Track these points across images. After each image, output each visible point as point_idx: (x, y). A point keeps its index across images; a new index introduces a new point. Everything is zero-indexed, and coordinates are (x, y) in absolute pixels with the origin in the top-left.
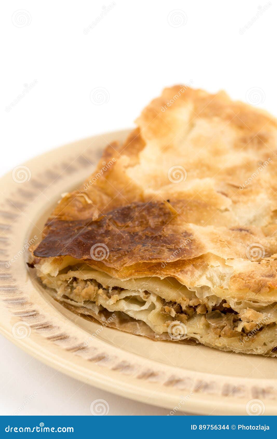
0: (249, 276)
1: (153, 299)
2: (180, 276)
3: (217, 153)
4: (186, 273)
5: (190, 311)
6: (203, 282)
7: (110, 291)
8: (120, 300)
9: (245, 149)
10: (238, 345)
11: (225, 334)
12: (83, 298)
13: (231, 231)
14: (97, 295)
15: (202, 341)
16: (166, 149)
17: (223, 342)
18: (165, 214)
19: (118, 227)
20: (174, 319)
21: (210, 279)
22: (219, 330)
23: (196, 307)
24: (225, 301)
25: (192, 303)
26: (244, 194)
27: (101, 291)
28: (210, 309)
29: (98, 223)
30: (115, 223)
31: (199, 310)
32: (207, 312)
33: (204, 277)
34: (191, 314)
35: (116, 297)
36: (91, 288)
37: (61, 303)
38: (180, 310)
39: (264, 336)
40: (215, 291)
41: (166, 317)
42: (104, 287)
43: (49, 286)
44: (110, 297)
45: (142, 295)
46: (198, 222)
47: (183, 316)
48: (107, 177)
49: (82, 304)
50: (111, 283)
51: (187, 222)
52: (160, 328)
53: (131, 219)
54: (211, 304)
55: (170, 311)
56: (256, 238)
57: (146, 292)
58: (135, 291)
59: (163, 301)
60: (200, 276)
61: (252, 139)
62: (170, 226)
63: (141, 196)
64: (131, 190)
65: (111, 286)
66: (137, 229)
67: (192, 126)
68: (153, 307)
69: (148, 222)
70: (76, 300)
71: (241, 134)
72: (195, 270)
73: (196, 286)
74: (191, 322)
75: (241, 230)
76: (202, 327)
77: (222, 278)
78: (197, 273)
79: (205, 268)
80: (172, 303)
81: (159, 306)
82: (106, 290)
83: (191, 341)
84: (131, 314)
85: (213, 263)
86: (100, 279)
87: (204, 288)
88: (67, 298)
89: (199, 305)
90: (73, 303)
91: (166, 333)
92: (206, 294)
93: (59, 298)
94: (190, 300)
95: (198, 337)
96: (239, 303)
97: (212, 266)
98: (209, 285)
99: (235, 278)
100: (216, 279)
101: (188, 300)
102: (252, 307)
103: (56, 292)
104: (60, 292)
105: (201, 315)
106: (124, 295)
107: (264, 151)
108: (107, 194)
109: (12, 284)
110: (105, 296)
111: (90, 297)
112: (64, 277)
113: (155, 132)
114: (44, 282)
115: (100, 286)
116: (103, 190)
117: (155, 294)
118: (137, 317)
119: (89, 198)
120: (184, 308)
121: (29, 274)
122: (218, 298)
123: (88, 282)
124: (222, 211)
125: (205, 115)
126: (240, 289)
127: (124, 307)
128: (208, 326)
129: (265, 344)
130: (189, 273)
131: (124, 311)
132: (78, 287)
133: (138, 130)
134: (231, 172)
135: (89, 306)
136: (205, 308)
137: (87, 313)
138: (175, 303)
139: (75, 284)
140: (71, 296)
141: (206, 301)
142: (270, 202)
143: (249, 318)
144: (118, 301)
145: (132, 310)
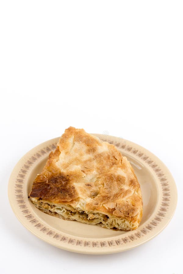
0: (91, 205)
1: (64, 209)
2: (72, 205)
3: (81, 155)
6: (78, 206)
7: (52, 206)
9: (89, 154)
10: (87, 222)
12: (44, 208)
13: (86, 186)
15: (78, 221)
16: (66, 153)
17: (84, 221)
18: (67, 180)
19: (54, 185)
20: (70, 215)
21: (80, 205)
22: (83, 218)
24: (84, 211)
26: (89, 171)
27: (49, 207)
29: (48, 185)
31: (77, 213)
33: (78, 204)
34: (75, 214)
36: (47, 206)
37: (38, 208)
39: (95, 221)
40: (82, 208)
43: (35, 204)
44: (52, 208)
45: (61, 208)
46: (76, 182)
47: (73, 214)
50: (52, 204)
51: (73, 182)
52: (66, 217)
54: (80, 212)
55: (69, 213)
56: (92, 188)
58: (59, 207)
60: (77, 204)
61: (91, 150)
62: (68, 185)
63: (60, 172)
64: (57, 170)
66: (59, 186)
67: (74, 144)
68: (64, 211)
71: (88, 148)
73: (76, 207)
74: (75, 216)
75: (88, 185)
77: (83, 204)
78: (76, 203)
79: (79, 201)
80: (69, 211)
81: (66, 211)
83: (75, 220)
84: (58, 213)
85: (81, 200)
86: (49, 203)
87: (78, 208)
90: (42, 209)
91: (68, 218)
94: (75, 210)
95: (77, 219)
96: (88, 212)
98: (80, 207)
99: (87, 205)
102: (92, 213)
104: (38, 206)
106: (56, 208)
107: (95, 154)
109: (24, 204)
111: (46, 208)
112: (39, 201)
113: (63, 148)
114: (33, 202)
115: (49, 205)
118: (60, 214)
119: (45, 176)
120: (73, 212)
121: (29, 200)
122: (82, 211)
123: (46, 204)
124: (83, 178)
126: (88, 209)
127: (56, 211)
128: (79, 217)
130: (74, 203)
132: (43, 205)
134: (85, 162)
135: (46, 210)
137: (45, 212)
140: (41, 207)
142: (97, 173)
143: (91, 216)
144: (54, 209)
145: (58, 211)
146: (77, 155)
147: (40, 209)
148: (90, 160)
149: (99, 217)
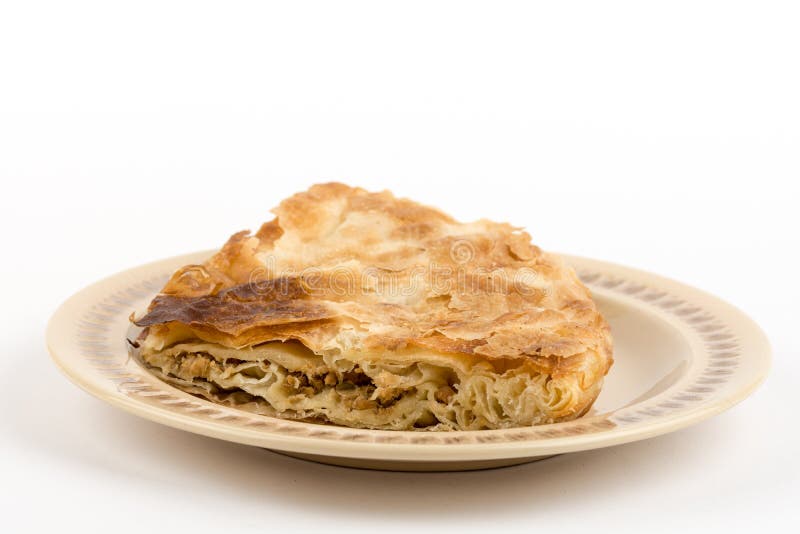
0: (385, 336)
1: (273, 368)
3: (369, 242)
4: (312, 335)
5: (317, 383)
6: (332, 343)
7: (224, 364)
8: (235, 374)
9: (404, 238)
10: (370, 417)
11: (357, 405)
12: (193, 372)
13: (374, 306)
14: (209, 368)
15: (331, 417)
17: (356, 415)
19: (238, 300)
20: (298, 392)
21: (341, 343)
22: (350, 402)
23: (325, 375)
24: (357, 366)
25: (319, 370)
27: (213, 364)
28: (341, 378)
29: (214, 296)
30: (234, 297)
31: (327, 380)
32: (337, 383)
33: (334, 340)
34: (319, 387)
35: (231, 369)
36: (201, 360)
37: (168, 382)
38: (306, 383)
39: (403, 406)
40: (346, 354)
41: (289, 390)
42: (217, 359)
43: (153, 364)
44: (223, 371)
45: (261, 365)
46: (337, 299)
47: (310, 389)
48: (232, 262)
49: (190, 382)
50: (225, 355)
51: (323, 298)
52: (282, 404)
53: (255, 294)
54: (341, 371)
55: (293, 382)
56: (402, 312)
57: (267, 363)
58: (253, 362)
59: (285, 371)
60: (329, 339)
61: (413, 229)
62: (299, 300)
65: (225, 359)
67: (342, 219)
68: (274, 379)
69: (275, 298)
70: (184, 377)
71: (401, 224)
72: (324, 333)
73: (323, 348)
74: (318, 396)
75: (386, 304)
76: (330, 399)
77: (355, 342)
78: (326, 337)
79: (336, 332)
80: (297, 373)
81: (280, 377)
82: (219, 363)
84: (248, 390)
85: (345, 326)
86: (213, 351)
87: (333, 352)
88: (173, 376)
89: (327, 373)
90: (181, 382)
91: (289, 411)
92: (336, 358)
93: (164, 376)
94: (317, 366)
95: (326, 412)
96: (373, 367)
97: (344, 329)
98: (339, 346)
99: (368, 339)
100: (348, 343)
101: (314, 367)
102: (387, 370)
103: (160, 369)
104: (166, 369)
105: (330, 386)
106: (241, 367)
107: (426, 239)
108: (230, 277)
109: (108, 360)
110: (217, 369)
111: (201, 372)
112: (170, 351)
113: (296, 224)
114: (147, 361)
115: (212, 358)
116: (228, 275)
117: (276, 364)
118: (256, 393)
119: (206, 271)
120: (310, 378)
121: (131, 354)
122: (350, 363)
123: (198, 355)
125: (359, 209)
126: (375, 348)
127: (240, 381)
128: (338, 399)
129: (404, 417)
130: (316, 335)
131: (240, 386)
132: (186, 363)
133: (277, 220)
134: (383, 258)
135: (200, 384)
136: (335, 377)
137: (197, 392)
138: (300, 372)
139: (183, 359)
140: (179, 375)
141: (335, 367)
143: (385, 383)
144: (233, 375)
145: (249, 385)
146: (353, 243)
147: (172, 380)
148: (405, 254)
149: (420, 381)
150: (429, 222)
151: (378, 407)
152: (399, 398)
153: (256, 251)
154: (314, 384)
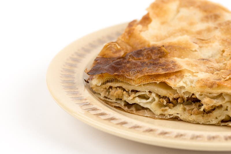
0: (207, 80)
1: (153, 95)
3: (192, 24)
4: (172, 80)
5: (174, 102)
6: (181, 84)
7: (130, 92)
8: (135, 97)
9: (207, 21)
10: (201, 119)
11: (194, 113)
12: (115, 97)
13: (198, 60)
14: (123, 95)
15: (182, 118)
16: (163, 23)
17: (193, 118)
18: (161, 53)
19: (135, 59)
20: (165, 106)
21: (185, 83)
22: (191, 111)
23: (178, 99)
24: (193, 94)
25: (175, 96)
26: (206, 43)
27: (125, 92)
28: (186, 100)
29: (123, 58)
30: (133, 58)
31: (179, 101)
32: (184, 101)
33: (182, 82)
34: (175, 103)
35: (133, 95)
36: (119, 91)
37: (103, 100)
38: (169, 102)
39: (216, 113)
40: (188, 88)
41: (161, 105)
42: (127, 90)
43: (97, 92)
44: (130, 96)
45: (147, 93)
46: (179, 57)
47: (171, 104)
48: (130, 37)
49: (115, 101)
50: (131, 88)
51: (174, 57)
52: (158, 111)
53: (143, 55)
54: (186, 97)
55: (163, 102)
56: (212, 63)
57: (150, 92)
58: (143, 92)
59: (159, 96)
60: (180, 81)
61: (211, 17)
62: (163, 59)
65: (130, 90)
66: (145, 60)
67: (178, 11)
68: (154, 100)
69: (151, 57)
70: (111, 99)
71: (205, 14)
72: (176, 78)
73: (177, 86)
74: (175, 108)
75: (203, 59)
76: (181, 110)
77: (192, 82)
78: (178, 80)
79: (182, 77)
80: (165, 97)
81: (157, 99)
82: (128, 92)
84: (142, 105)
85: (187, 74)
86: (124, 86)
87: (181, 88)
88: (106, 98)
89: (179, 97)
90: (110, 100)
91: (161, 115)
92: (183, 91)
93: (102, 98)
94: (174, 95)
95: (179, 116)
96: (201, 95)
97: (186, 76)
98: (184, 85)
99: (198, 81)
100: (188, 83)
101: (173, 95)
102: (208, 97)
103: (100, 95)
104: (103, 95)
105: (180, 103)
106: (138, 94)
107: (217, 22)
108: (129, 45)
110: (127, 95)
111: (119, 97)
112: (104, 86)
113: (158, 15)
114: (94, 90)
115: (124, 90)
116: (128, 43)
117: (155, 93)
118: (145, 106)
119: (119, 45)
120: (171, 100)
121: (86, 86)
122: (190, 93)
123: (118, 88)
124: (193, 51)
125: (186, 6)
126: (201, 87)
127: (138, 101)
128: (185, 109)
129: (216, 118)
130: (173, 80)
131: (138, 103)
132: (112, 91)
133: (148, 14)
134: (199, 33)
135: (119, 102)
136: (183, 99)
137: (117, 105)
138: (166, 97)
139: (110, 90)
140: (109, 97)
141: (183, 95)
142: (220, 47)
143: (207, 103)
144: (134, 98)
145: (142, 102)
146: (184, 24)
147: (106, 101)
148: (209, 30)
149: (224, 102)
150: (218, 12)
151: (204, 113)
152: (214, 109)
153: (141, 31)
154: (173, 102)
